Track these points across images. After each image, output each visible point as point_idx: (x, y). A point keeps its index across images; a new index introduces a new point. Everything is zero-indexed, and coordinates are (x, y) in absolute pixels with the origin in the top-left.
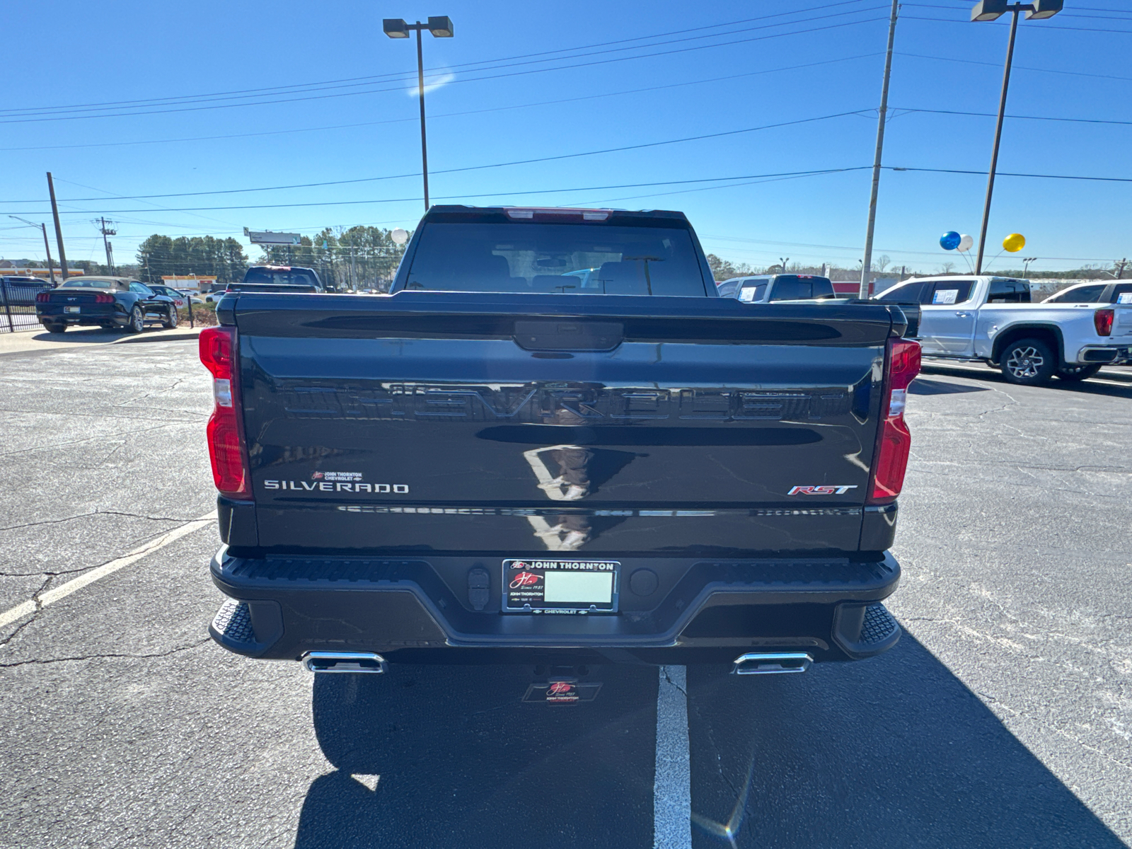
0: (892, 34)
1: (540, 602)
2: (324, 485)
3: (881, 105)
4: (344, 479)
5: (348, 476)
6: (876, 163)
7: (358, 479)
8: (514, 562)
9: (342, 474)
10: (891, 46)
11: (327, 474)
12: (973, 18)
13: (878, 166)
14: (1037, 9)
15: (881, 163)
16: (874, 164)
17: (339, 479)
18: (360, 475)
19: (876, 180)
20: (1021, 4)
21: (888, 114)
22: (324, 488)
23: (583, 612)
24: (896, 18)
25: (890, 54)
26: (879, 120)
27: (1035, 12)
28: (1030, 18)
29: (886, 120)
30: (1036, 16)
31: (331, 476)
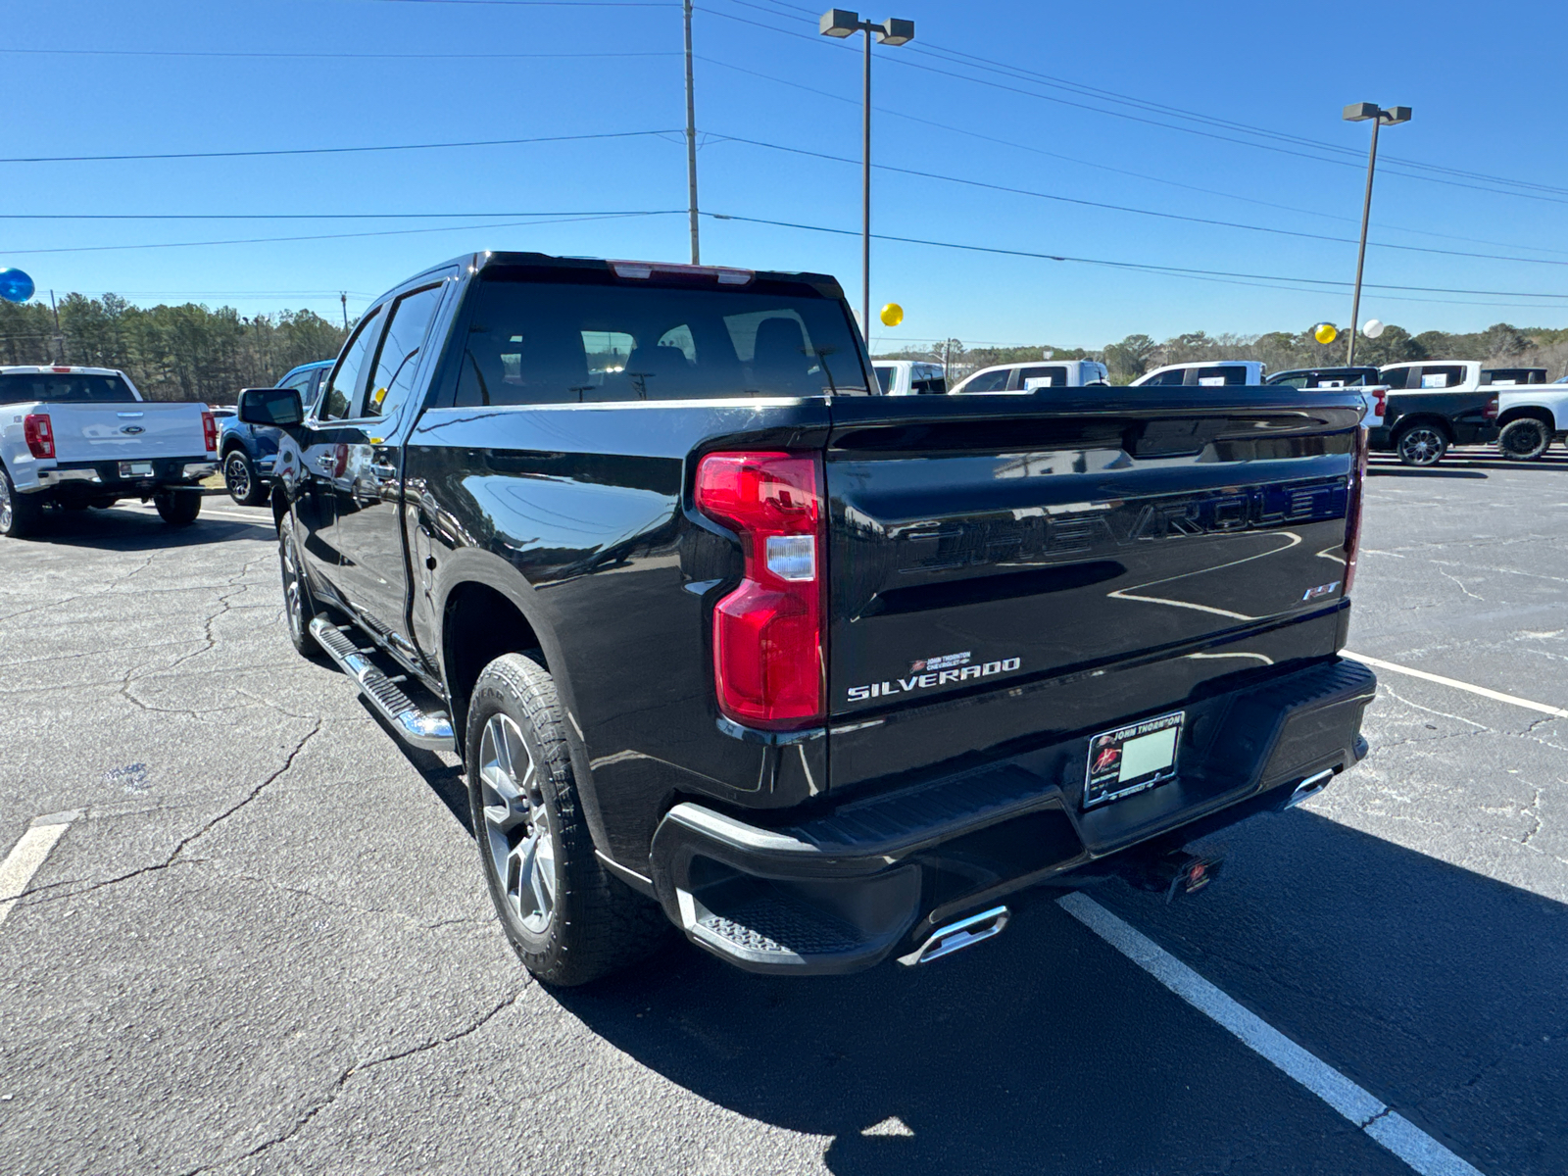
0: (688, 29)
1: (1115, 785)
2: (927, 678)
3: (687, 126)
4: (950, 665)
5: (952, 659)
6: (692, 206)
7: (965, 661)
8: (1100, 737)
9: (947, 658)
10: (689, 46)
11: (931, 661)
12: (823, 31)
13: (694, 210)
14: (889, 32)
15: (699, 208)
16: (689, 207)
17: (944, 665)
18: (968, 654)
19: (695, 230)
20: (872, 22)
21: (697, 140)
22: (927, 683)
23: (1150, 784)
24: (691, 8)
25: (689, 56)
26: (688, 146)
27: (886, 36)
28: (882, 42)
29: (697, 147)
30: (889, 39)
31: (934, 663)
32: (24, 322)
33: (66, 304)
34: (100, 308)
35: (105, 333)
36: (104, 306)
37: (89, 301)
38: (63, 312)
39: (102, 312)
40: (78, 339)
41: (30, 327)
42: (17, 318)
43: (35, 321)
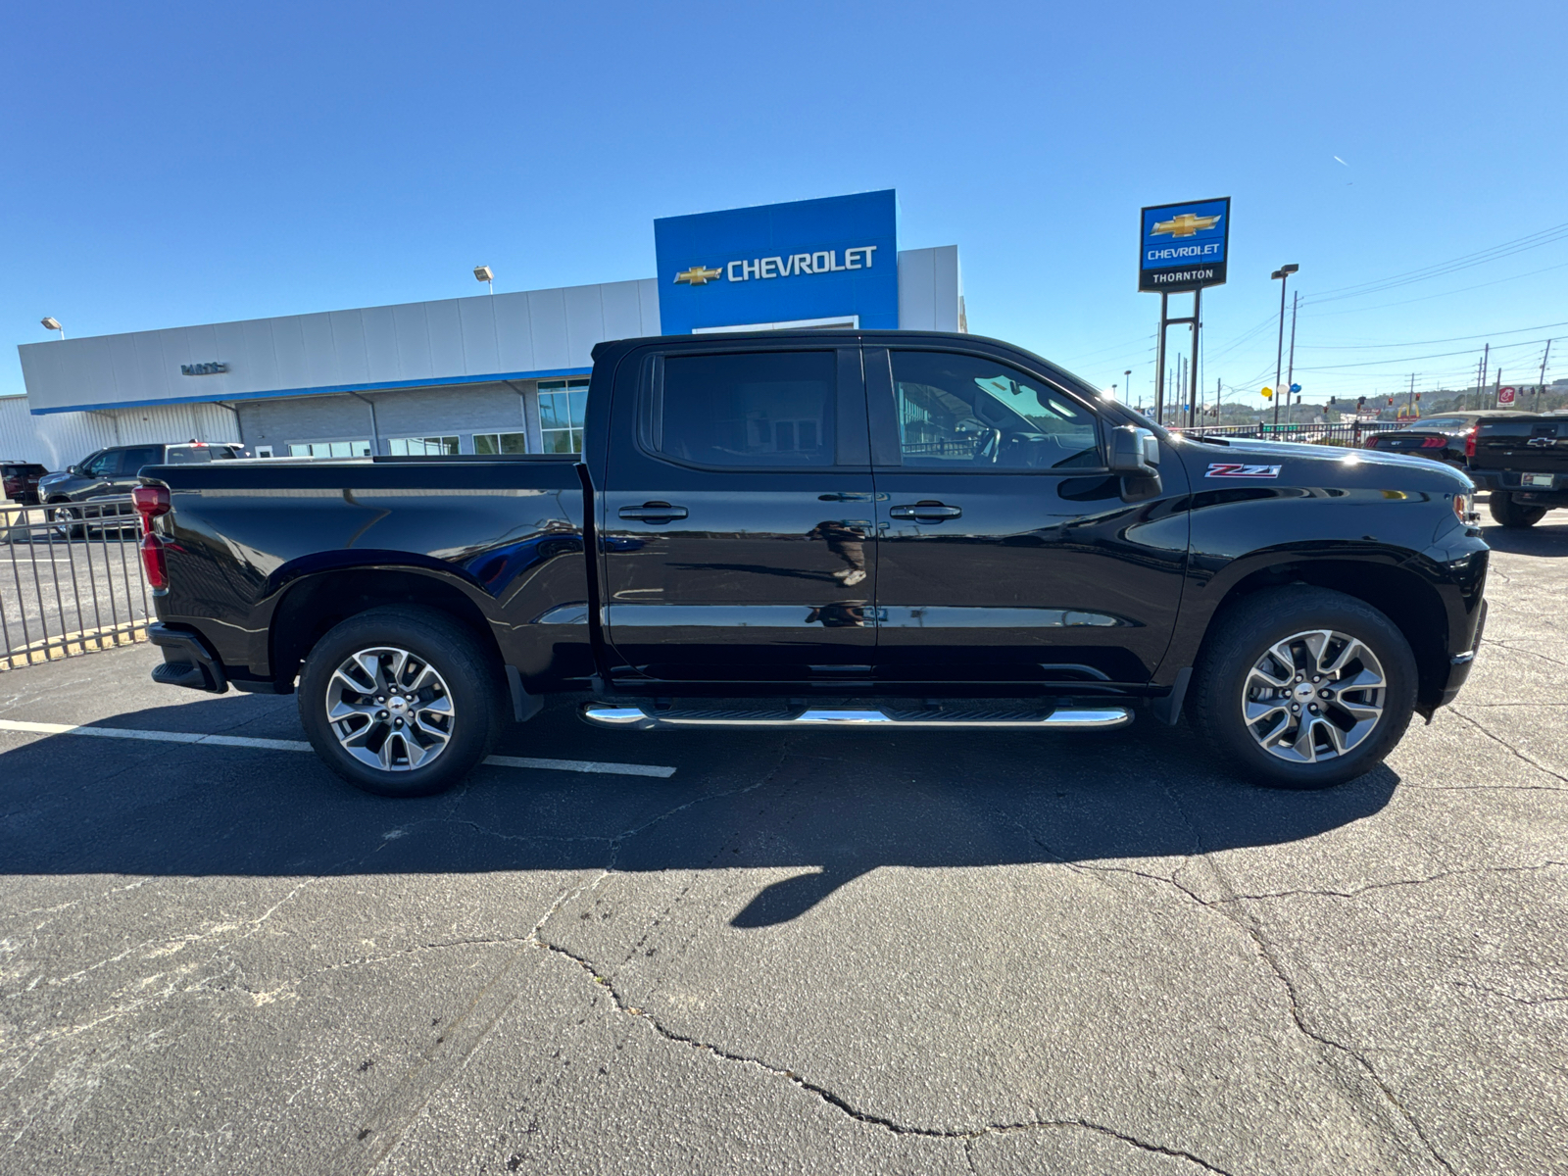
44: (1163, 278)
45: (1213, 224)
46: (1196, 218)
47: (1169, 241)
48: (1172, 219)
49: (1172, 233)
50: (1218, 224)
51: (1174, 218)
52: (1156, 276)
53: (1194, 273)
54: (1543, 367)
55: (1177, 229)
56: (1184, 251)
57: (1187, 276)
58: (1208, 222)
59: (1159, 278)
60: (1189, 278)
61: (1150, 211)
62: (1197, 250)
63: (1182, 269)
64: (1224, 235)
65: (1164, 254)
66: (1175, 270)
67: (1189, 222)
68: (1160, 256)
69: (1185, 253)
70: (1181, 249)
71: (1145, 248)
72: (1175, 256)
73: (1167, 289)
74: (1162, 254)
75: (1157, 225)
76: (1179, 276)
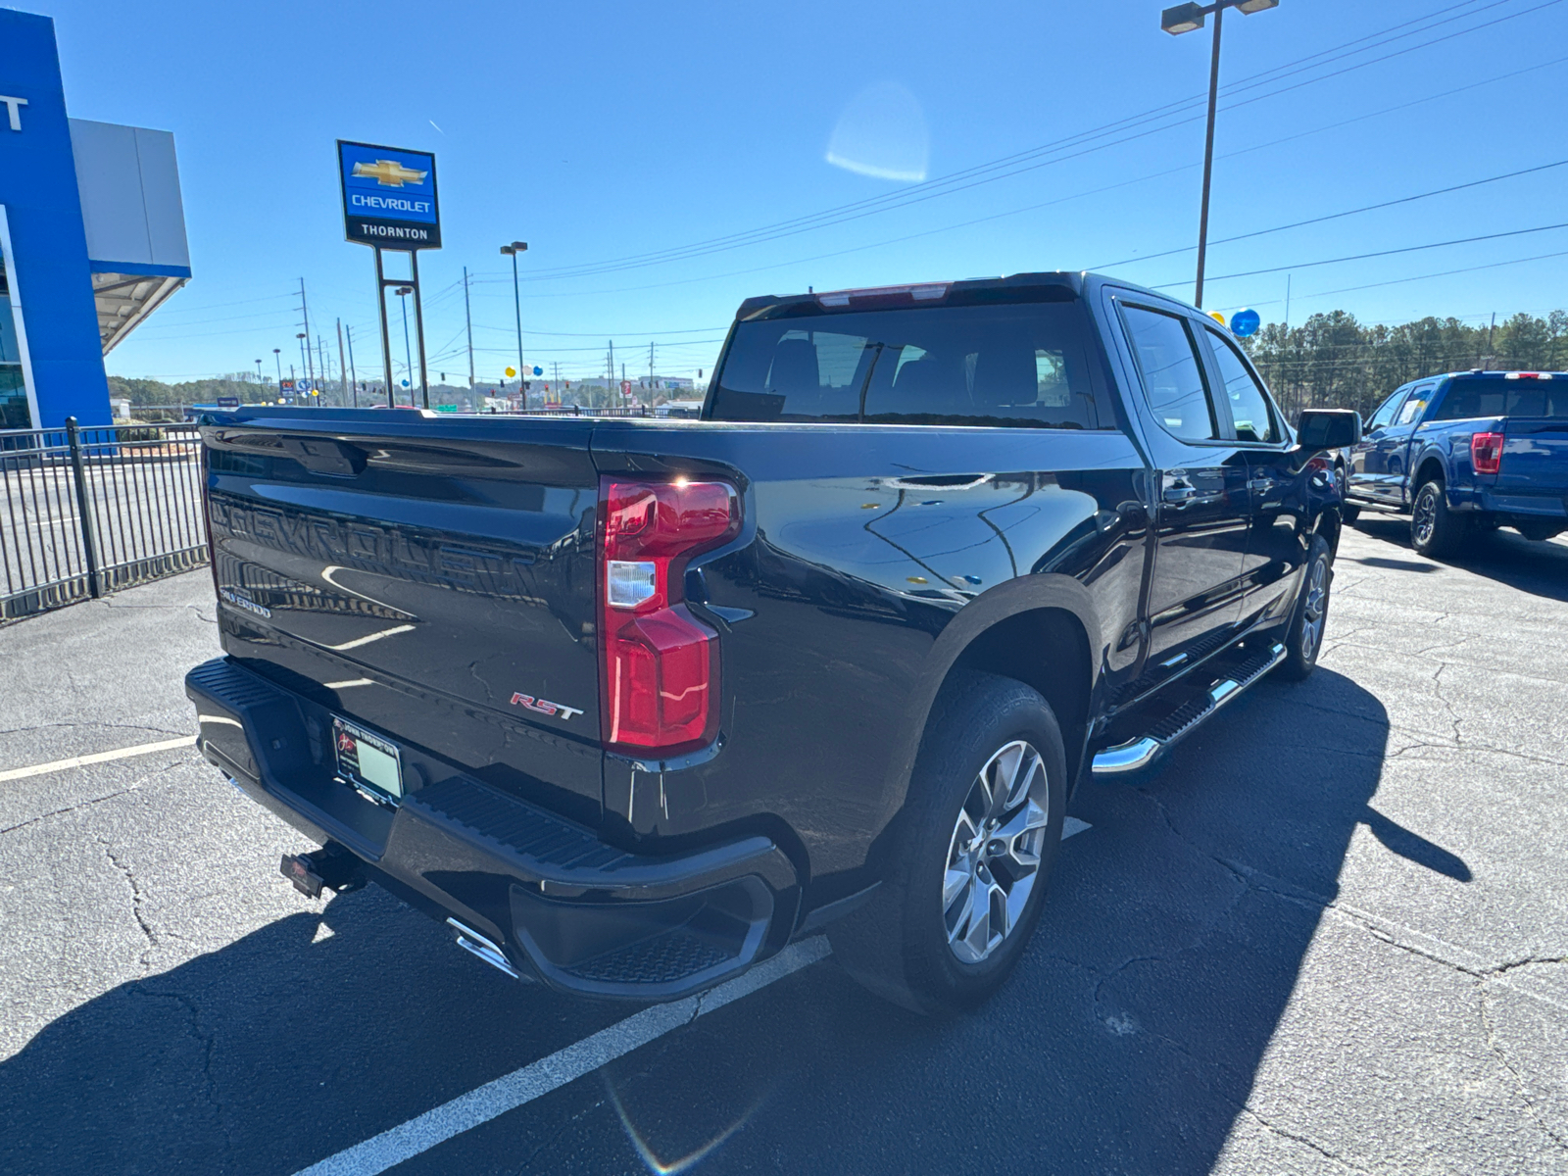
8: (335, 718)
23: (383, 801)
32: (1463, 344)
33: (1509, 325)
34: (1543, 326)
35: (1542, 351)
36: (1548, 324)
37: (1534, 320)
38: (1506, 332)
39: (1545, 330)
40: (1512, 359)
41: (1468, 348)
42: (1459, 340)
43: (1476, 343)
44: (373, 230)
45: (421, 179)
46: (401, 168)
47: (371, 186)
48: (375, 163)
49: (376, 180)
50: (425, 180)
51: (377, 162)
52: (365, 226)
53: (407, 230)
54: (651, 365)
55: (384, 175)
56: (393, 203)
57: (400, 232)
58: (416, 176)
59: (368, 229)
60: (402, 235)
61: (349, 147)
62: (407, 206)
63: (396, 224)
64: (432, 194)
65: (371, 201)
66: (387, 223)
67: (394, 172)
68: (366, 203)
69: (394, 205)
70: (390, 200)
71: (347, 190)
72: (384, 206)
73: (380, 243)
74: (368, 201)
75: (358, 166)
76: (391, 231)
